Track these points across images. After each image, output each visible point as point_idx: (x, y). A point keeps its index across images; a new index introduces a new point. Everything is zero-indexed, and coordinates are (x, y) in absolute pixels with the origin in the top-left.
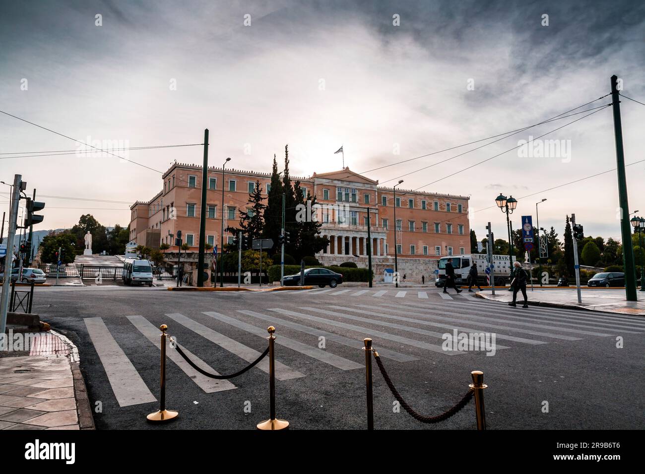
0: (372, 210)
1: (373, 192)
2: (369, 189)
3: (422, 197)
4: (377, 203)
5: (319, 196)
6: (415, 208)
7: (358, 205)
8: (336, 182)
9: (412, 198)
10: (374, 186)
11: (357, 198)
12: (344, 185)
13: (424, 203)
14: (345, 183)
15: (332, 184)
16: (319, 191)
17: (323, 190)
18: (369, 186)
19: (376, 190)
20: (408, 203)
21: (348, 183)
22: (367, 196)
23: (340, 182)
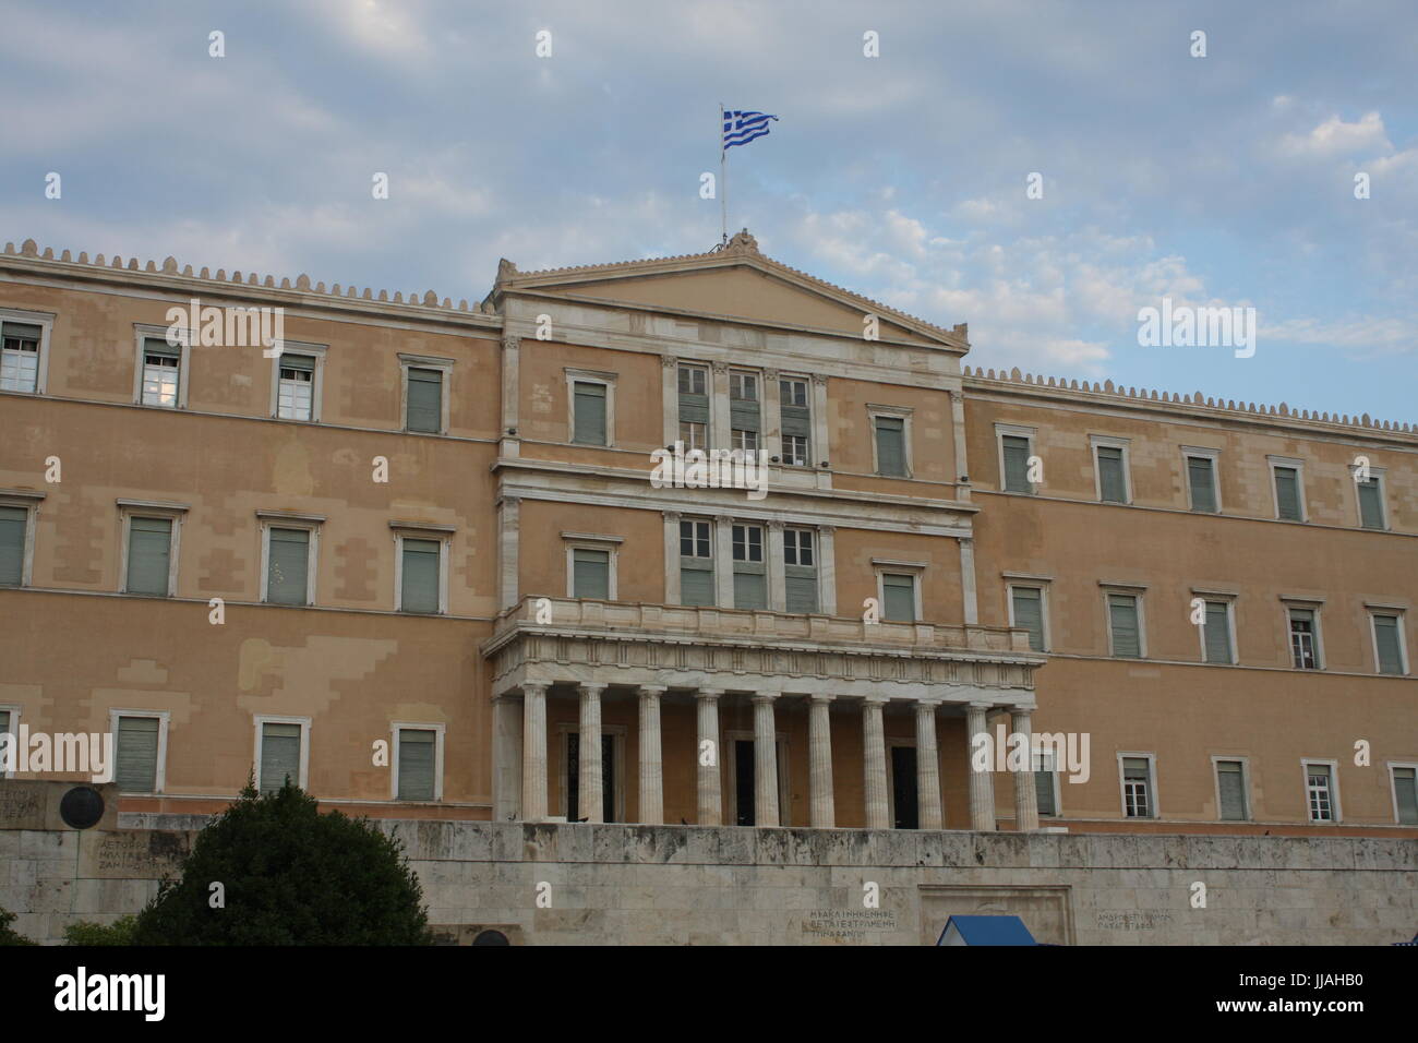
0: (934, 519)
1: (933, 399)
2: (907, 379)
3: (1275, 443)
4: (963, 471)
5: (542, 417)
6: (1232, 511)
7: (824, 484)
8: (665, 328)
9: (1208, 442)
10: (937, 363)
11: (821, 435)
12: (725, 347)
13: (1286, 476)
14: (732, 337)
15: (637, 345)
16: (540, 390)
17: (570, 380)
18: (904, 358)
19: (956, 386)
20: (1183, 480)
21: (750, 337)
22: (890, 429)
23: (690, 332)
